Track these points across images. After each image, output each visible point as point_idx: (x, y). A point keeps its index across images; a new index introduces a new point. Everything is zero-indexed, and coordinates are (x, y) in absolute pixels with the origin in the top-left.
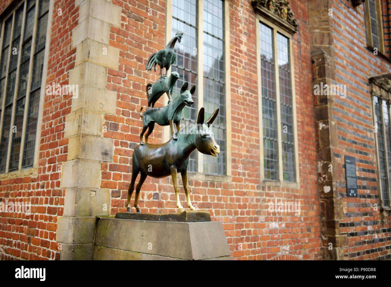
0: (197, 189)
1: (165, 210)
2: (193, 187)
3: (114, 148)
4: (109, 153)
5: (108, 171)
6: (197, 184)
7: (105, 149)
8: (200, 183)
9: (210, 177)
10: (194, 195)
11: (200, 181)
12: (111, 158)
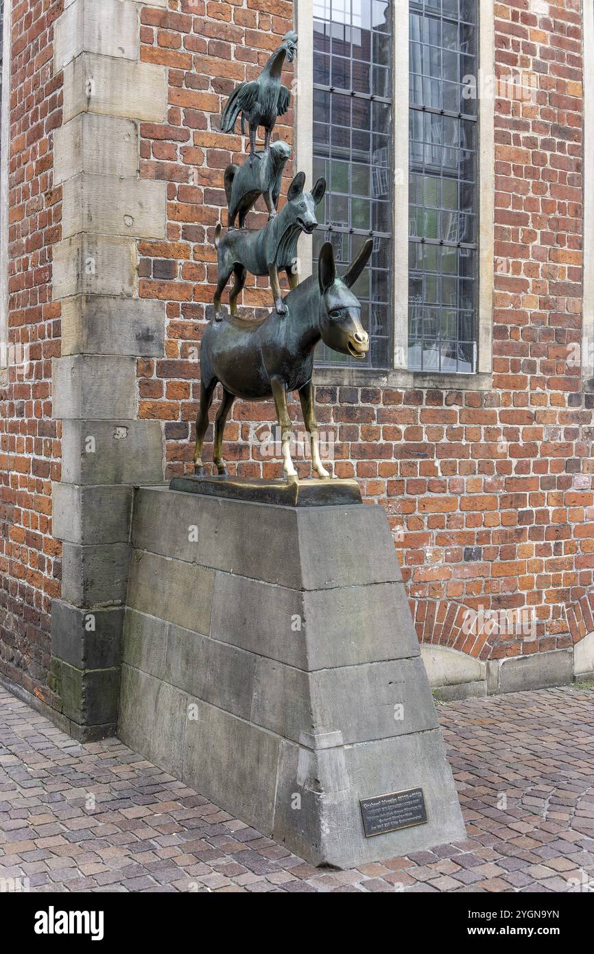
0: (390, 411)
1: (304, 463)
2: (381, 406)
3: (167, 321)
4: (156, 334)
5: (154, 377)
6: (391, 396)
7: (145, 325)
8: (400, 394)
9: (428, 378)
10: (381, 426)
11: (399, 391)
12: (161, 347)
